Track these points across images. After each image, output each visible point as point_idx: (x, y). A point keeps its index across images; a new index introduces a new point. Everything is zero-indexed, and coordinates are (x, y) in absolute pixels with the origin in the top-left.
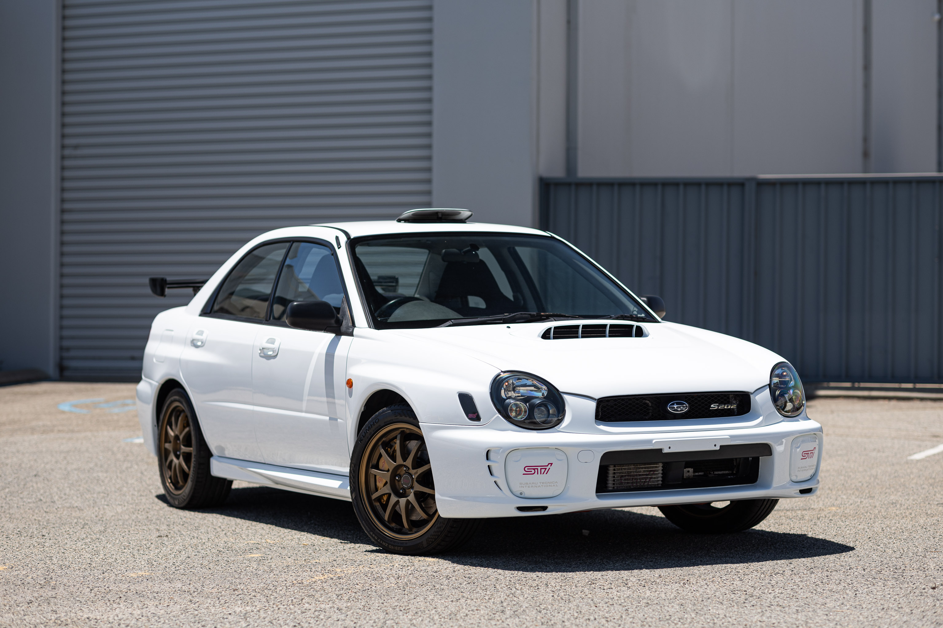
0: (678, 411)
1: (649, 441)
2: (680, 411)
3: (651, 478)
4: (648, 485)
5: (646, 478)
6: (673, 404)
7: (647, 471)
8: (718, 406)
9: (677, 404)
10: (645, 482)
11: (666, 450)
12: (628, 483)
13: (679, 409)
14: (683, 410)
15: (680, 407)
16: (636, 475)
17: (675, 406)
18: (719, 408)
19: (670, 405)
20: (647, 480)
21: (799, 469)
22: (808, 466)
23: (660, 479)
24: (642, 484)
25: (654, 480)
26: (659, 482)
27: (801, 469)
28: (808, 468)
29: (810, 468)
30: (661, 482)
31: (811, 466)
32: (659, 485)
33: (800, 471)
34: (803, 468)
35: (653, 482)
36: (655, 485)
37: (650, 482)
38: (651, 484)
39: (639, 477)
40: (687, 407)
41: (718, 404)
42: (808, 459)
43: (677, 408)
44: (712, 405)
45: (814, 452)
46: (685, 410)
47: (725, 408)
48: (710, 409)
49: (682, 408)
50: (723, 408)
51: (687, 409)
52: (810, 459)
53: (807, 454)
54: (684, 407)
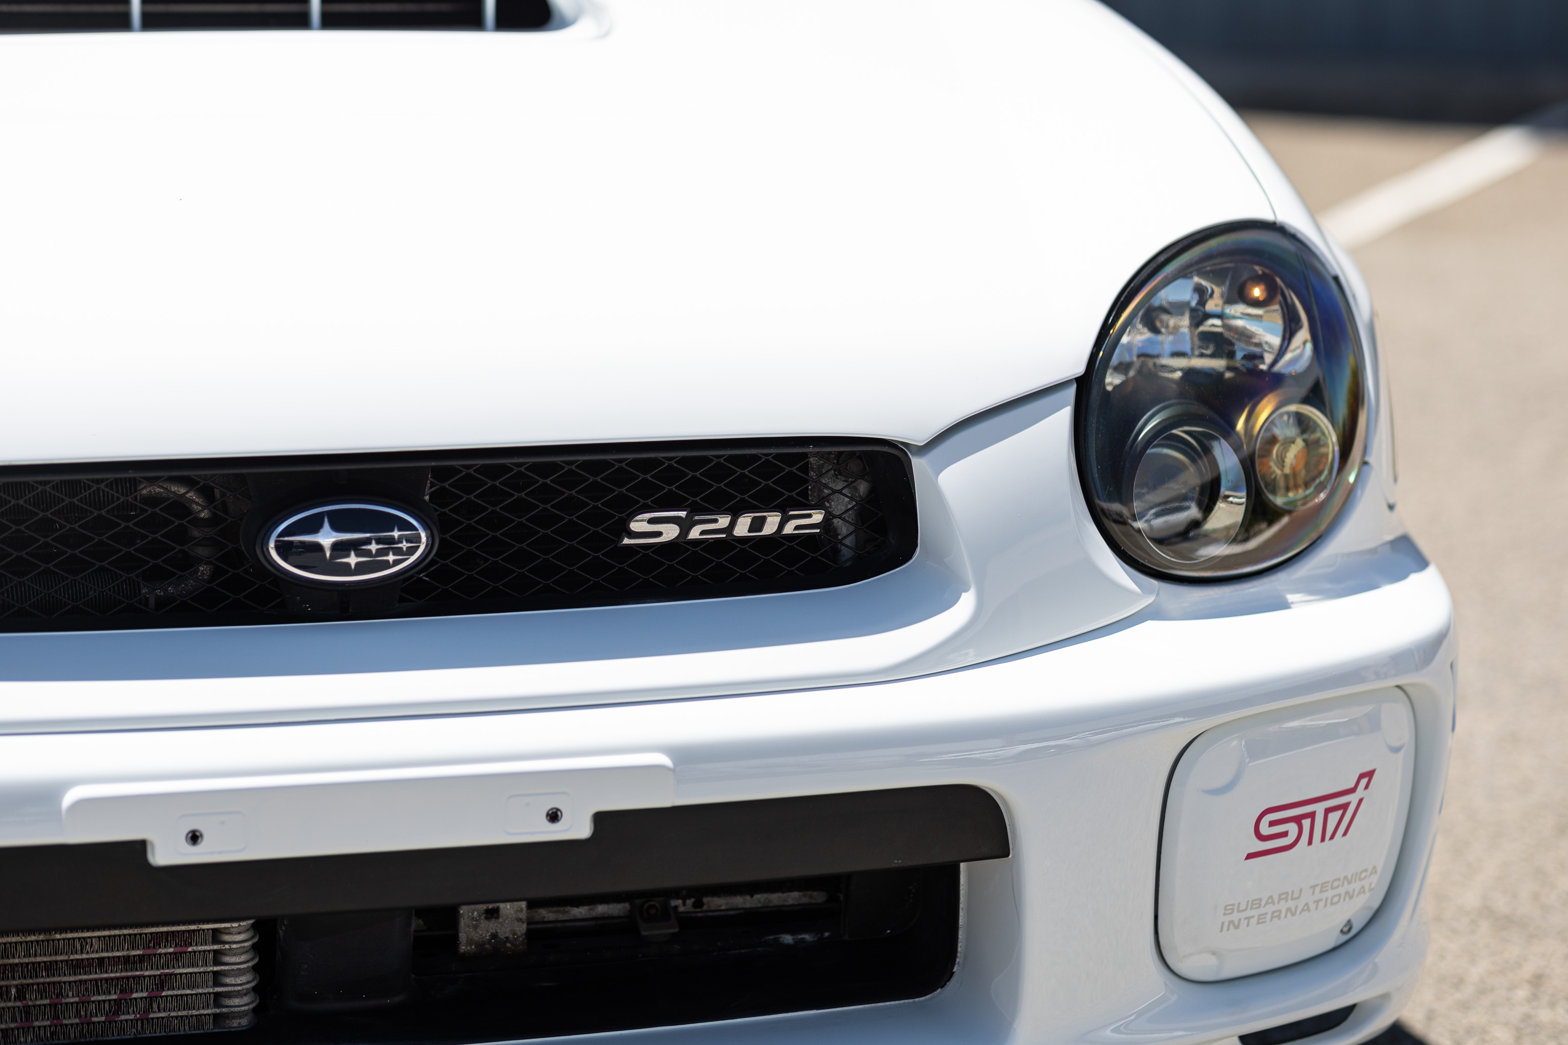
0: (346, 570)
1: (42, 797)
2: (361, 568)
3: (163, 982)
4: (145, 1020)
5: (126, 986)
6: (313, 525)
7: (133, 942)
8: (685, 526)
9: (336, 528)
10: (118, 1006)
13: (352, 560)
14: (386, 565)
15: (355, 546)
16: (50, 968)
17: (327, 538)
18: (695, 533)
19: (286, 533)
20: (135, 995)
21: (1229, 909)
22: (1317, 885)
23: (239, 982)
24: (94, 1019)
25: (188, 992)
26: (237, 1001)
27: (1249, 913)
28: (1313, 893)
29: (1324, 895)
30: (246, 1000)
31: (1339, 879)
32: (235, 1023)
33: (1244, 923)
34: (1264, 906)
35: (183, 1002)
36: (198, 1021)
37: (155, 1006)
38: (173, 1014)
39: (72, 978)
40: (418, 539)
41: (683, 514)
42: (1310, 843)
43: (340, 548)
44: (639, 525)
45: (1361, 801)
46: (396, 563)
47: (736, 535)
48: (626, 541)
49: (374, 547)
50: (724, 536)
51: (411, 551)
52: (1332, 837)
53: (1298, 820)
54: (391, 541)
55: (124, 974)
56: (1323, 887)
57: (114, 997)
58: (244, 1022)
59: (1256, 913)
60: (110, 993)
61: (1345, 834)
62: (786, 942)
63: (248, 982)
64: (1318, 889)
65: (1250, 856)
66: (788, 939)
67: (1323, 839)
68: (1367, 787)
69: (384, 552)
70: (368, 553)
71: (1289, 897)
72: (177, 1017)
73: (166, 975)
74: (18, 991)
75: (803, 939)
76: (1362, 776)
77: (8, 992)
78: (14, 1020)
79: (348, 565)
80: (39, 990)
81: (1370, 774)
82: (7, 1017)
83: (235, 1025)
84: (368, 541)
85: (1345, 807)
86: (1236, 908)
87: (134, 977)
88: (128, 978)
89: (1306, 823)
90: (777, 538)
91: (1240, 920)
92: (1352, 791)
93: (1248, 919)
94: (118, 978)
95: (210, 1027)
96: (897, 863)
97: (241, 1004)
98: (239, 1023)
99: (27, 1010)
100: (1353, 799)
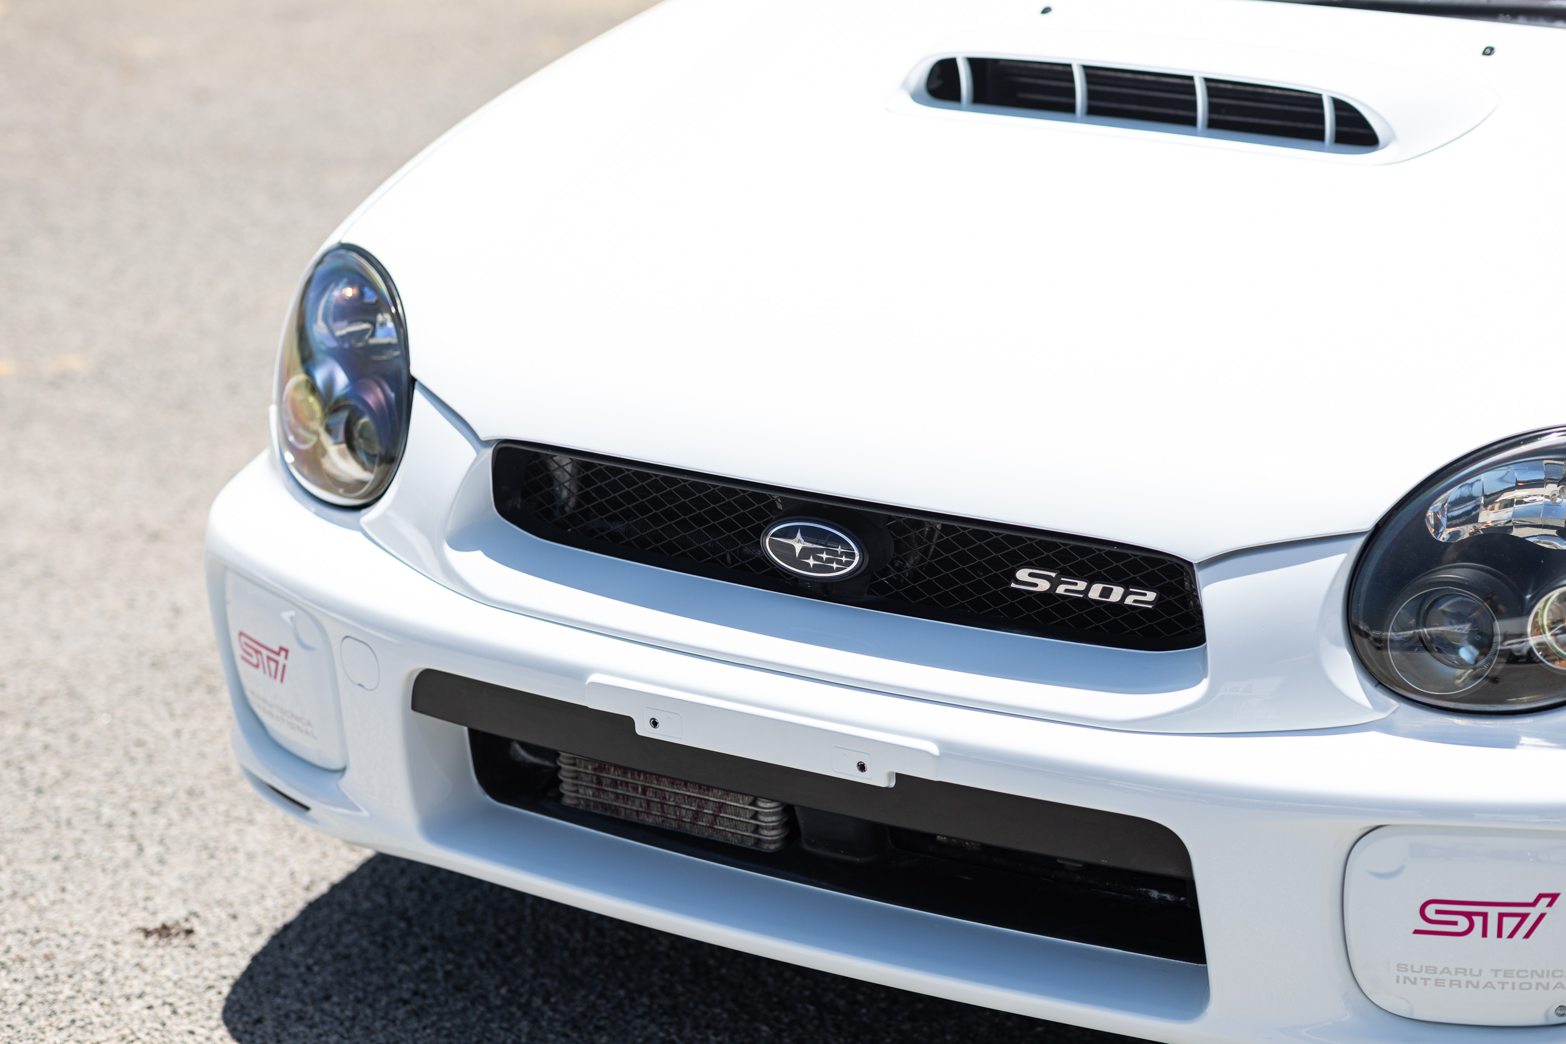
0: (806, 567)
1: (577, 674)
2: (816, 568)
3: (720, 807)
5: (701, 803)
6: (789, 533)
8: (1055, 583)
9: (806, 538)
10: (697, 815)
11: (643, 729)
12: (626, 798)
13: (811, 562)
14: (831, 570)
15: (813, 553)
17: (798, 544)
18: (1061, 590)
19: (774, 535)
20: (706, 811)
21: (1400, 967)
22: (1501, 970)
23: (766, 820)
24: (685, 820)
25: (735, 818)
26: (765, 832)
27: (1424, 975)
28: (1496, 976)
29: (1510, 980)
30: (773, 833)
31: (1527, 971)
32: (766, 846)
33: (1420, 982)
34: (1441, 973)
35: (736, 824)
36: (742, 839)
37: (717, 820)
38: (727, 829)
39: (670, 790)
40: (852, 555)
41: (1053, 575)
42: (1485, 934)
43: (805, 552)
44: (1023, 574)
45: (1542, 916)
46: (838, 570)
47: (1090, 597)
48: (1013, 585)
49: (824, 556)
50: (1082, 596)
51: (848, 564)
52: (1511, 936)
53: (1469, 915)
54: (835, 553)
55: (698, 796)
56: (1506, 973)
57: (694, 808)
58: (773, 847)
59: (1434, 977)
60: (691, 805)
61: (1527, 936)
62: (1152, 895)
63: (772, 822)
64: (1501, 974)
65: (1417, 932)
66: (1155, 894)
67: (1500, 935)
68: (1550, 905)
69: (830, 561)
70: (821, 559)
71: (1468, 973)
72: (730, 832)
73: (723, 803)
74: (642, 789)
75: (1165, 897)
76: (1540, 896)
77: (637, 789)
78: (641, 806)
79: (809, 564)
80: (653, 792)
81: (1554, 897)
82: (637, 803)
83: (765, 847)
84: (821, 551)
85: (1524, 916)
86: (1409, 968)
87: (705, 800)
88: (702, 799)
89: (1478, 920)
90: (1119, 606)
91: (1415, 979)
92: (1534, 904)
93: (1426, 980)
94: (696, 798)
95: (749, 844)
96: (1104, 862)
97: (768, 835)
98: (768, 847)
99: (648, 802)
100: (1534, 913)
